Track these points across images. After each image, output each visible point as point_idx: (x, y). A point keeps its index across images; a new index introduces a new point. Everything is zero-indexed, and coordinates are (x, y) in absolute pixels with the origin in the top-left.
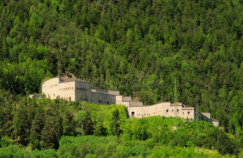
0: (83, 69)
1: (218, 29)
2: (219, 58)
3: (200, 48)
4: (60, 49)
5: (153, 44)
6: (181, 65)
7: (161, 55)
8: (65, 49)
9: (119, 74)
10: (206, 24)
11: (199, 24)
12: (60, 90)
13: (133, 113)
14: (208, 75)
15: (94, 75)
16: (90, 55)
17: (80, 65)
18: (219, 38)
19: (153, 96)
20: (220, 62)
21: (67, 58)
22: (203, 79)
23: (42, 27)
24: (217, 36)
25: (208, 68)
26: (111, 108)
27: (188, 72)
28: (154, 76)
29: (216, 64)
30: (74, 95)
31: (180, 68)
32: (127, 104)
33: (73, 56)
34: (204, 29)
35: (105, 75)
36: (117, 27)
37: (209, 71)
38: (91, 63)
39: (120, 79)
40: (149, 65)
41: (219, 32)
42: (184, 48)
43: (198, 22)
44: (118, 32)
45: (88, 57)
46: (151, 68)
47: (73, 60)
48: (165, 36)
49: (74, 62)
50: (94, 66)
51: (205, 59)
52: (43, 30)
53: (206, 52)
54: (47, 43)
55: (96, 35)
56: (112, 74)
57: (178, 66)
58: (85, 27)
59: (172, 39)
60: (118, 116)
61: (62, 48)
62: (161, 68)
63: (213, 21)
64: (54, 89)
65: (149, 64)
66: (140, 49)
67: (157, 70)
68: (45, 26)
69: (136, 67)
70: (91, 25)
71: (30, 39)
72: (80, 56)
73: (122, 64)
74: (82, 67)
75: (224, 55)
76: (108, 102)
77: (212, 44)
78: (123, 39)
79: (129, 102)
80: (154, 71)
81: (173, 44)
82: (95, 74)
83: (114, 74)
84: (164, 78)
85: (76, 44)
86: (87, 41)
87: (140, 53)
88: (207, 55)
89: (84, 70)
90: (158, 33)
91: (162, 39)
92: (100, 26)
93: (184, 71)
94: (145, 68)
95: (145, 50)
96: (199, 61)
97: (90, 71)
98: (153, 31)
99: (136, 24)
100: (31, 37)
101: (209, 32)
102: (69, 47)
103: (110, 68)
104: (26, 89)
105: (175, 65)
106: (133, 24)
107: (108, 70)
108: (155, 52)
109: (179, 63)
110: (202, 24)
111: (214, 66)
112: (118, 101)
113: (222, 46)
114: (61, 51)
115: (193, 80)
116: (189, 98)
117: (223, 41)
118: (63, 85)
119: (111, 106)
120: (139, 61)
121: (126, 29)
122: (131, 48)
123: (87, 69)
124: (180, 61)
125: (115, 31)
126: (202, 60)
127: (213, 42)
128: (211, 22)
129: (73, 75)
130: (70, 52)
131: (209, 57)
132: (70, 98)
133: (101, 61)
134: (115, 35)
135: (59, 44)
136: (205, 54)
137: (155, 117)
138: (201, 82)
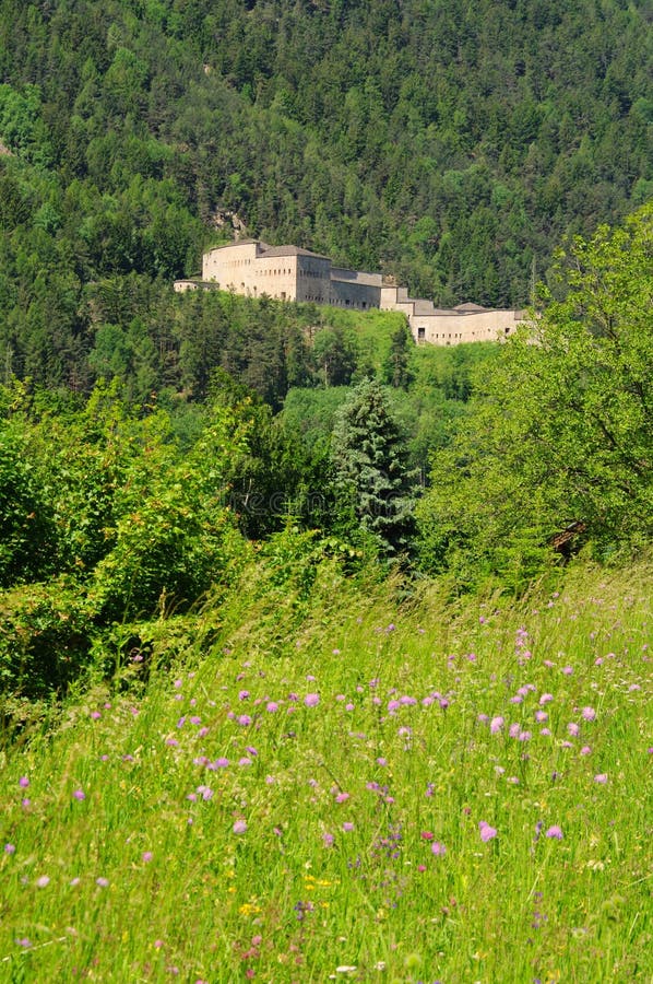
0: (260, 202)
1: (569, 87)
2: (580, 172)
3: (528, 141)
4: (200, 148)
5: (416, 132)
6: (490, 192)
7: (440, 162)
8: (213, 149)
9: (346, 217)
10: (538, 71)
11: (522, 73)
12: (260, 273)
13: (422, 330)
14: (556, 218)
15: (288, 220)
16: (275, 164)
17: (252, 191)
18: (575, 111)
19: (432, 274)
20: (583, 185)
21: (220, 172)
22: (545, 228)
23: (147, 85)
24: (570, 105)
25: (556, 200)
26: (372, 318)
27: (508, 211)
28: (427, 221)
29: (576, 190)
30: (294, 288)
31: (488, 198)
32: (407, 309)
33: (233, 168)
34: (533, 85)
35: (313, 217)
36: (322, 82)
37: (559, 208)
38: (279, 185)
39: (349, 228)
40: (414, 190)
41: (573, 94)
42: (488, 140)
43: (519, 65)
44: (326, 98)
45: (269, 170)
46: (419, 198)
47: (235, 178)
48: (441, 107)
49: (237, 185)
50: (288, 196)
51: (544, 174)
52: (151, 94)
53: (547, 156)
54: (168, 132)
55: (275, 104)
56: (332, 216)
57: (483, 195)
58: (244, 81)
59: (460, 116)
60: (404, 343)
61: (206, 147)
62: (444, 198)
63: (556, 64)
64: (243, 269)
65: (412, 188)
66: (387, 146)
67: (434, 203)
68: (153, 83)
69: (379, 194)
70: (259, 76)
71: (127, 122)
72: (251, 168)
73: (350, 191)
74: (256, 197)
75: (592, 164)
76: (364, 304)
77: (557, 128)
78: (341, 117)
79: (412, 305)
80: (425, 207)
81: (463, 130)
82: (290, 214)
83: (334, 216)
84: (452, 227)
85: (237, 135)
86: (262, 126)
87: (389, 159)
88: (552, 163)
89: (263, 204)
90: (424, 100)
91: (435, 116)
92: (280, 79)
93: (499, 207)
94: (404, 197)
95: (399, 148)
96: (533, 181)
97: (277, 207)
98: (412, 95)
99: (368, 74)
100: (128, 115)
101: (547, 94)
102: (223, 142)
103: (324, 201)
104: (156, 262)
105: (477, 192)
106: (361, 74)
107: (321, 205)
108: (423, 153)
109: (486, 186)
110: (529, 72)
111: (570, 195)
112: (386, 302)
113: (585, 139)
114: (204, 153)
115: (524, 231)
116: (516, 281)
117: (585, 121)
118: (266, 263)
119: (371, 314)
120: (386, 178)
121: (344, 88)
122: (363, 142)
123: (272, 204)
124: (486, 180)
125: (318, 95)
126: (538, 176)
127: (560, 124)
128: (550, 66)
129: (234, 217)
130: (227, 156)
131: (556, 169)
132: (284, 294)
133: (303, 182)
134: (320, 105)
135: (197, 134)
136: (546, 160)
137: (480, 344)
138: (541, 238)
